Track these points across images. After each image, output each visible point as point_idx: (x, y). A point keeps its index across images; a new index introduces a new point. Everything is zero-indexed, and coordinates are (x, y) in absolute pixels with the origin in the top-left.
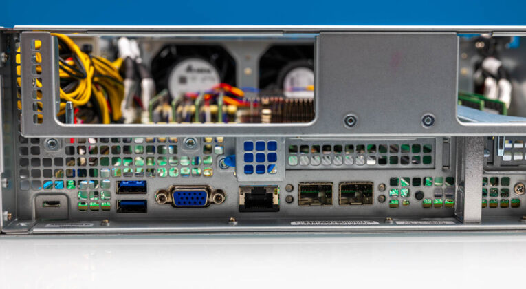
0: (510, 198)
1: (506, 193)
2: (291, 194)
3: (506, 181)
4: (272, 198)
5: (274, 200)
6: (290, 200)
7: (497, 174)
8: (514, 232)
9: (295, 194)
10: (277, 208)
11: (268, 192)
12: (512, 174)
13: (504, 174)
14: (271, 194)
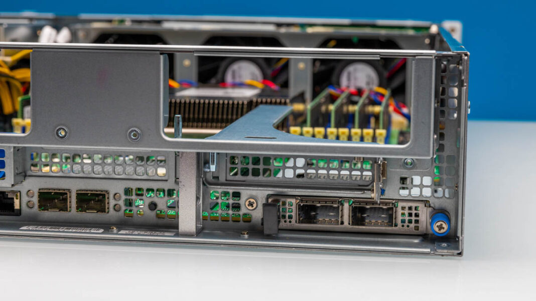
0: (241, 213)
1: (237, 207)
2: (32, 199)
3: (237, 195)
4: (14, 202)
5: (15, 204)
6: (30, 205)
7: (228, 189)
8: (218, 246)
9: (35, 200)
10: (19, 213)
11: (10, 196)
12: (243, 189)
13: (234, 189)
14: (13, 199)
